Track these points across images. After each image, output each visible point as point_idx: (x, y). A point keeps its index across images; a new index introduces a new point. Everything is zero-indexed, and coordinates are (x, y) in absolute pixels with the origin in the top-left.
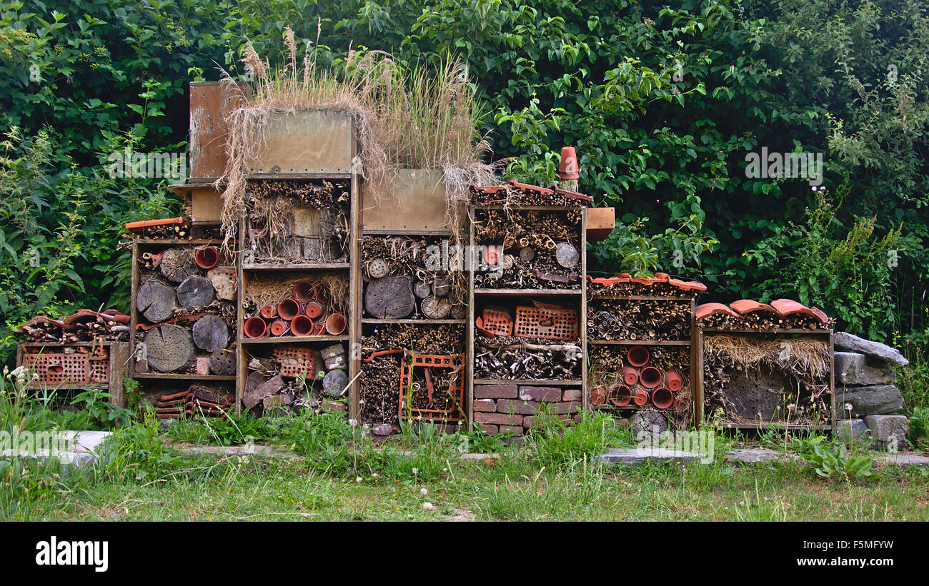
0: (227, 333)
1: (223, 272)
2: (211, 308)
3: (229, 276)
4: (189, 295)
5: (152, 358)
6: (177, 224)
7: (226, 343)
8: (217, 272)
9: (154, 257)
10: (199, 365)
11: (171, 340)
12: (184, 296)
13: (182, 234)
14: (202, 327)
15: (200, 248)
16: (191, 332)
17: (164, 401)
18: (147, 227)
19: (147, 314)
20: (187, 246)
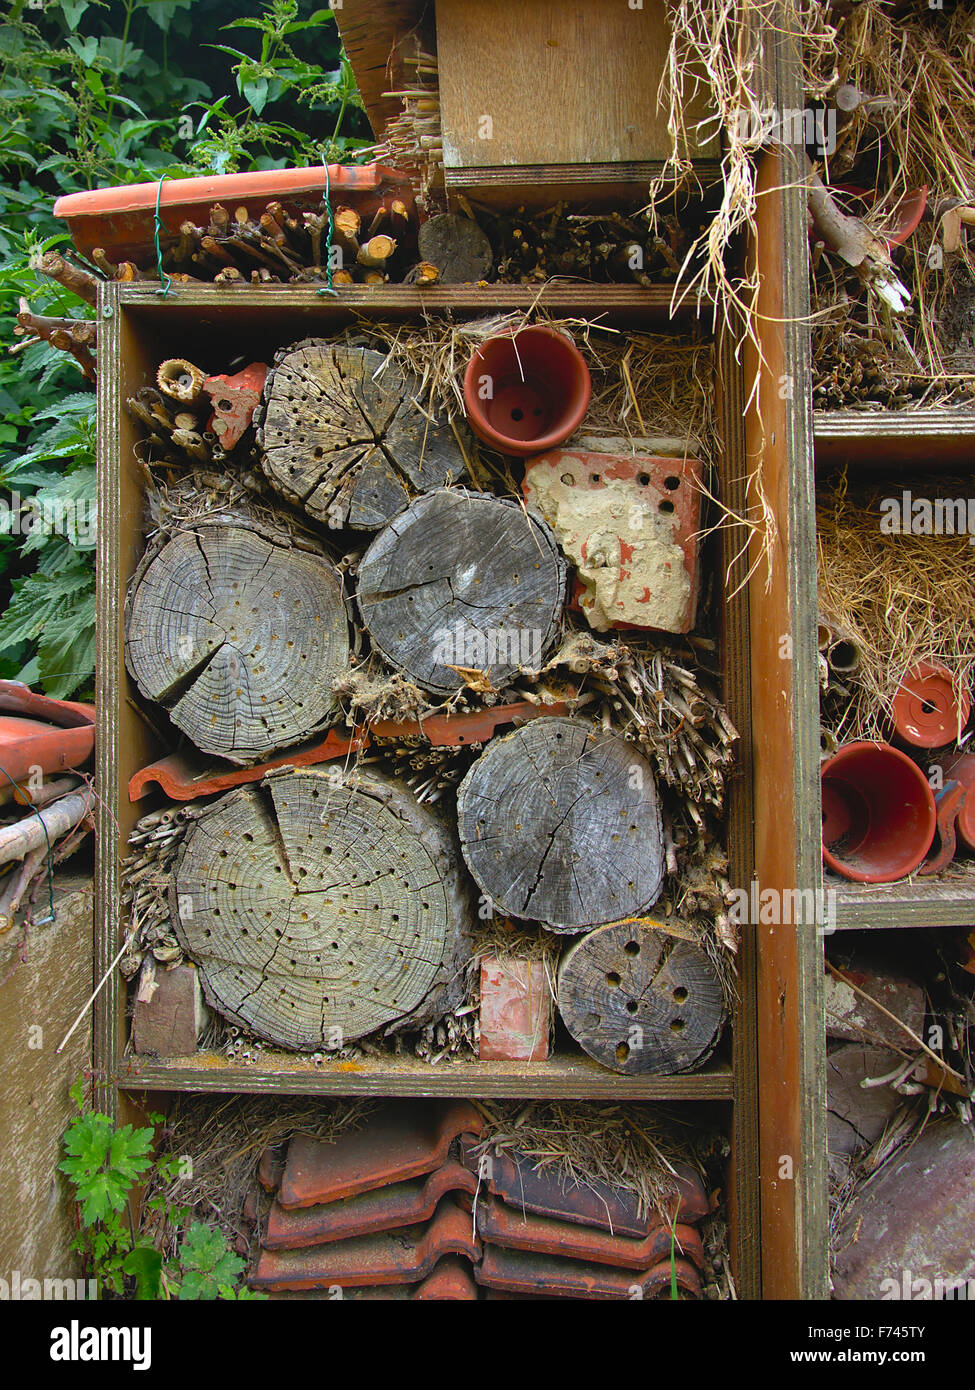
0: (654, 826)
1: (620, 471)
2: (561, 677)
3: (656, 492)
4: (426, 601)
5: (226, 964)
6: (345, 198)
7: (651, 886)
8: (581, 471)
9: (218, 385)
10: (493, 1004)
11: (334, 867)
12: (396, 607)
13: (380, 247)
14: (512, 790)
15: (487, 330)
16: (444, 811)
17: (301, 1210)
18: (175, 214)
19: (189, 715)
20: (406, 321)
